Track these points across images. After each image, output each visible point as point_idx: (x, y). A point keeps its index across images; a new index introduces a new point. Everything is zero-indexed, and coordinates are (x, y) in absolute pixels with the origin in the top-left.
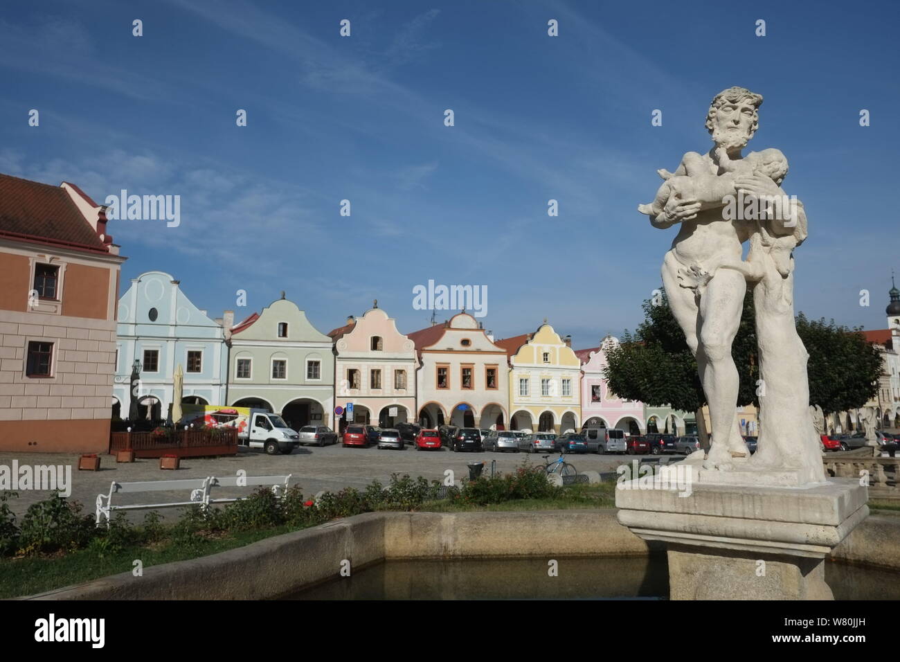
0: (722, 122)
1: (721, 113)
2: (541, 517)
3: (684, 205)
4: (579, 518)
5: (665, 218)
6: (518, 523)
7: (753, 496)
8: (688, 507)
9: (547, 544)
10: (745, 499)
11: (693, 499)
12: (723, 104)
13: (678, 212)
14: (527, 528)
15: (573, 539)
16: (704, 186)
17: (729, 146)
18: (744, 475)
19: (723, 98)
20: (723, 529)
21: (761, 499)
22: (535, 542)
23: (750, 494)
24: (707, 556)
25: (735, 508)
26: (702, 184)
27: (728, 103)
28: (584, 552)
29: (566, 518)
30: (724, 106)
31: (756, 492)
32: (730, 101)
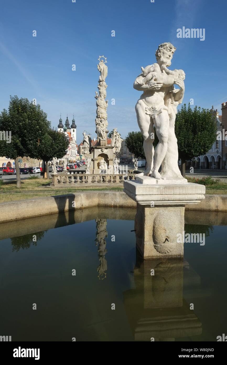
0: (165, 55)
1: (165, 51)
2: (20, 203)
3: (158, 83)
4: (35, 202)
5: (148, 87)
6: (11, 207)
7: (183, 187)
8: (162, 192)
9: (23, 214)
10: (181, 188)
11: (164, 189)
12: (167, 48)
13: (155, 86)
14: (15, 208)
15: (33, 210)
16: (166, 78)
17: (167, 65)
18: (172, 181)
19: (167, 46)
20: (173, 198)
21: (185, 188)
22: (18, 213)
23: (182, 187)
24: (159, 208)
25: (177, 191)
26: (165, 77)
27: (169, 48)
28: (37, 215)
29: (30, 202)
30: (167, 49)
31: (184, 186)
32: (170, 48)
